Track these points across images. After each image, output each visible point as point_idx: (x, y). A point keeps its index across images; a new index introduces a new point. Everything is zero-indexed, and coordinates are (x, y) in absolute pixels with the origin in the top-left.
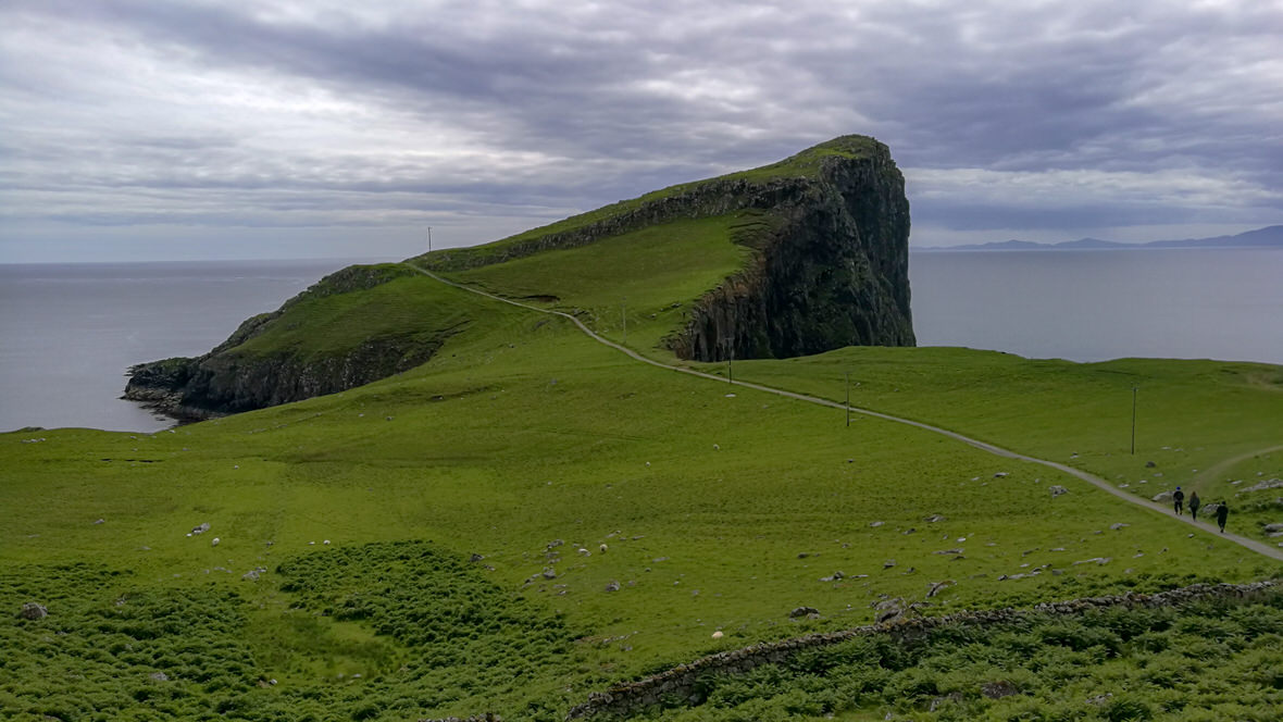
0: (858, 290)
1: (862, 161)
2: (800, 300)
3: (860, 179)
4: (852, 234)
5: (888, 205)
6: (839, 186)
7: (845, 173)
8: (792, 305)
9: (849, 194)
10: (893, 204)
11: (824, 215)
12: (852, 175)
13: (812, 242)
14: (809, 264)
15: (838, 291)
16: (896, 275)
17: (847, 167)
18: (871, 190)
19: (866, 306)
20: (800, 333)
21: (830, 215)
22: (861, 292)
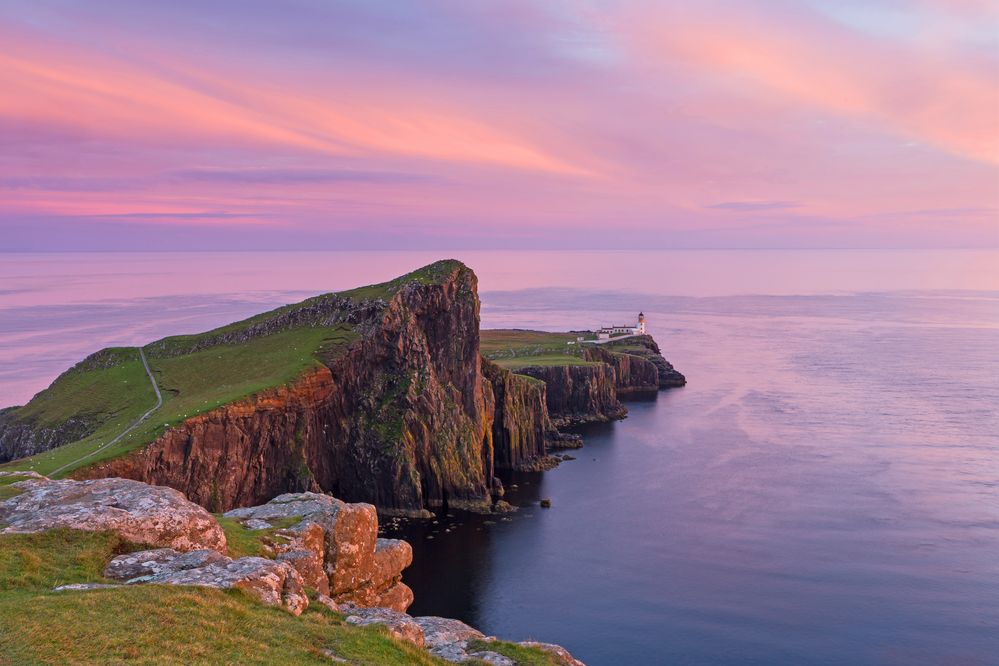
0: (416, 398)
1: (435, 287)
2: (366, 404)
3: (433, 303)
4: (420, 349)
5: (459, 324)
6: (412, 308)
7: (419, 297)
8: (360, 408)
9: (423, 315)
10: (463, 323)
11: (393, 335)
12: (424, 300)
13: (383, 357)
14: (378, 374)
15: (399, 398)
16: (465, 383)
17: (420, 292)
18: (445, 311)
19: (424, 411)
20: (362, 432)
21: (398, 334)
22: (419, 400)
